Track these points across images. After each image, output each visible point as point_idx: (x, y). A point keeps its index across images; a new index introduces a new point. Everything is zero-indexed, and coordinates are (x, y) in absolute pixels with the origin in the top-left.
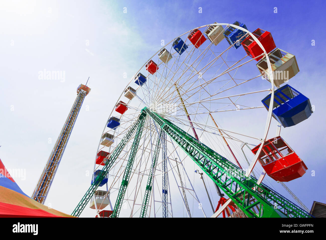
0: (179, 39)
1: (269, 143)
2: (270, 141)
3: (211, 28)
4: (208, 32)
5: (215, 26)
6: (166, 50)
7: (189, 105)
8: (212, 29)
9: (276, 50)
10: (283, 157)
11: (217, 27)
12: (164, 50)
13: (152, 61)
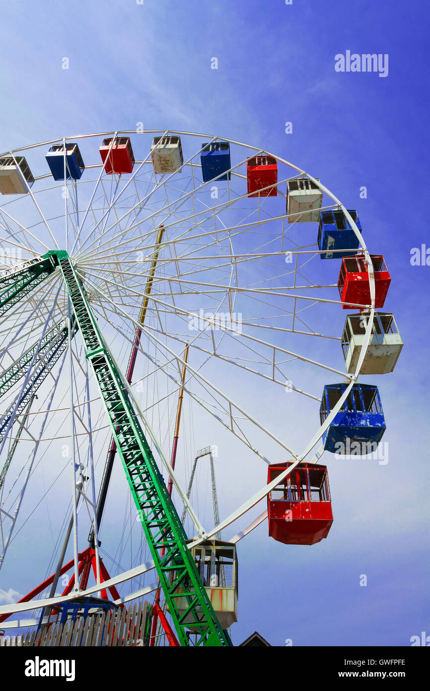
0: (225, 146)
1: (303, 468)
2: (307, 466)
3: (304, 181)
4: (294, 186)
5: (314, 186)
6: (180, 145)
7: (173, 310)
8: (305, 187)
9: (386, 315)
10: (311, 501)
11: (316, 192)
12: (174, 140)
13: (129, 142)
